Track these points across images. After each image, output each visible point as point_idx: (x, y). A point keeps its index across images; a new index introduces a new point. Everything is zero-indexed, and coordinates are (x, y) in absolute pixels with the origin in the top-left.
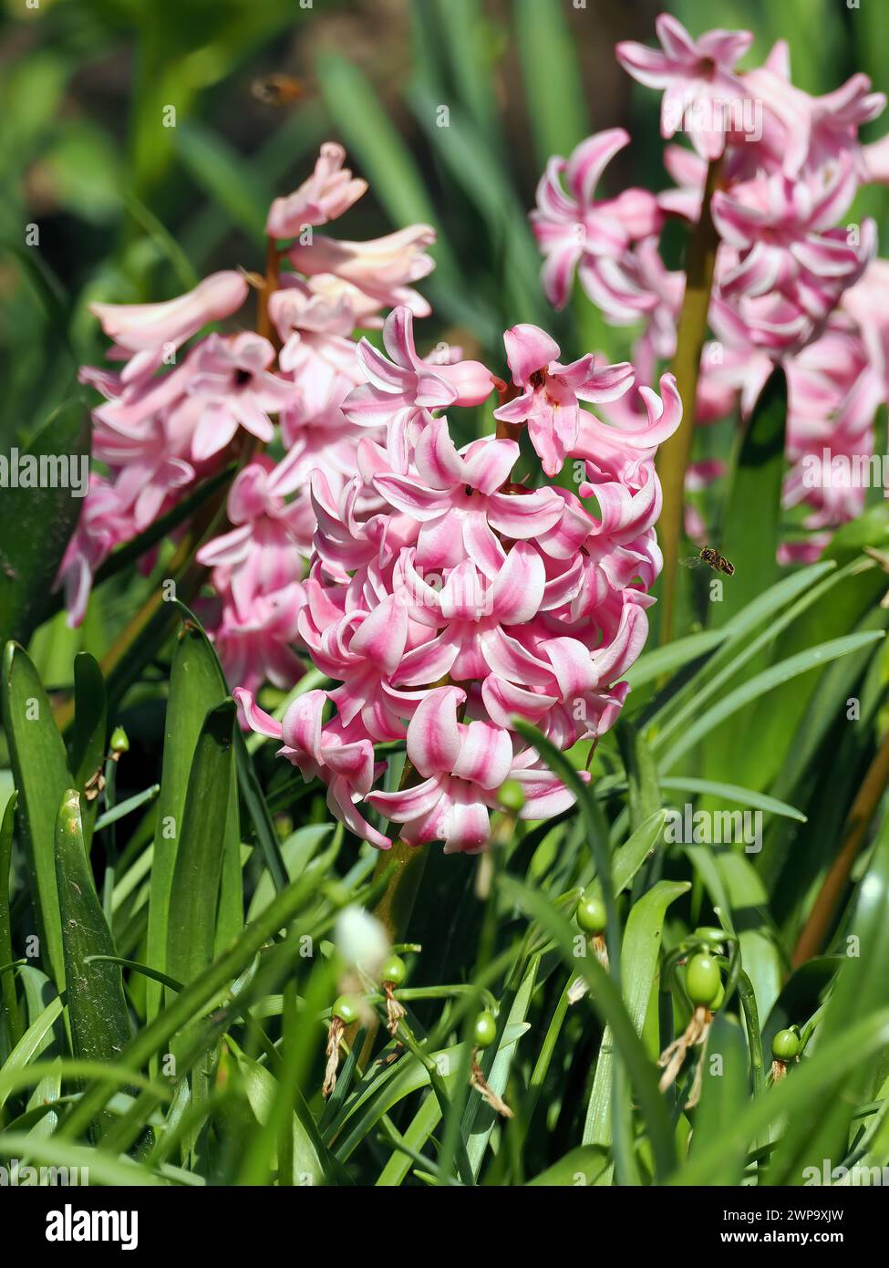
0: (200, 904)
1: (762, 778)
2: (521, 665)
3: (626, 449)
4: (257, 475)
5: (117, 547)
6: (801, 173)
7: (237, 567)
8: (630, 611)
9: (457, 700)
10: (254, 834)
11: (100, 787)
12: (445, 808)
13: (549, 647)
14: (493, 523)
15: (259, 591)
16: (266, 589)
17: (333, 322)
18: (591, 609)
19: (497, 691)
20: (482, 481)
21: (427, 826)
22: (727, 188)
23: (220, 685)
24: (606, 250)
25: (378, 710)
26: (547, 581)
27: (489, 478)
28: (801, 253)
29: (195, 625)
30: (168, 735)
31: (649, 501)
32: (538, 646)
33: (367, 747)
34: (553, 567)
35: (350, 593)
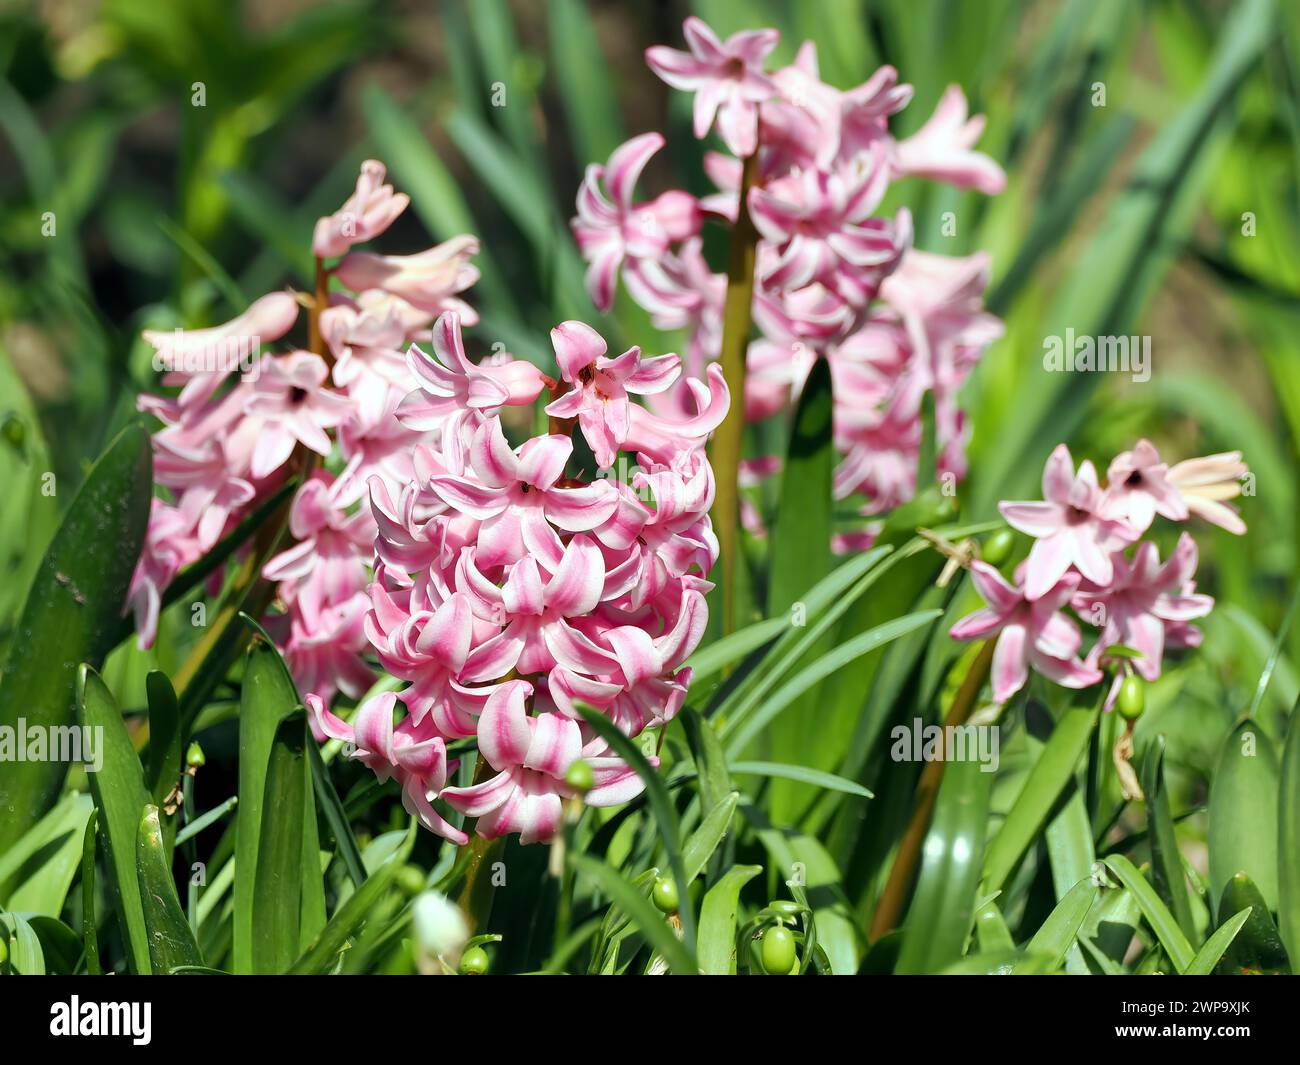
0: (283, 912)
1: (830, 759)
2: (586, 656)
3: (677, 439)
4: (318, 489)
5: (183, 567)
6: (834, 165)
7: (302, 581)
8: (690, 597)
9: (525, 694)
10: (333, 840)
11: (179, 803)
12: (519, 800)
13: (611, 636)
14: (550, 518)
15: (325, 603)
16: (332, 600)
17: (383, 336)
18: (651, 598)
19: (563, 682)
20: (537, 477)
21: (501, 818)
22: (763, 184)
23: (291, 696)
24: (648, 251)
25: (448, 707)
26: (607, 571)
27: (545, 474)
28: (839, 243)
29: (264, 639)
30: (242, 748)
31: (702, 488)
32: (602, 636)
33: (438, 744)
34: (611, 557)
35: (414, 594)
